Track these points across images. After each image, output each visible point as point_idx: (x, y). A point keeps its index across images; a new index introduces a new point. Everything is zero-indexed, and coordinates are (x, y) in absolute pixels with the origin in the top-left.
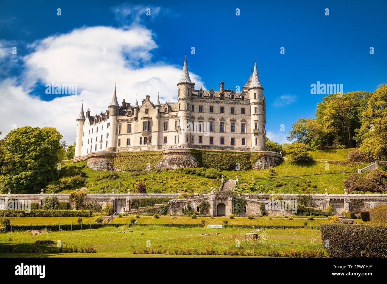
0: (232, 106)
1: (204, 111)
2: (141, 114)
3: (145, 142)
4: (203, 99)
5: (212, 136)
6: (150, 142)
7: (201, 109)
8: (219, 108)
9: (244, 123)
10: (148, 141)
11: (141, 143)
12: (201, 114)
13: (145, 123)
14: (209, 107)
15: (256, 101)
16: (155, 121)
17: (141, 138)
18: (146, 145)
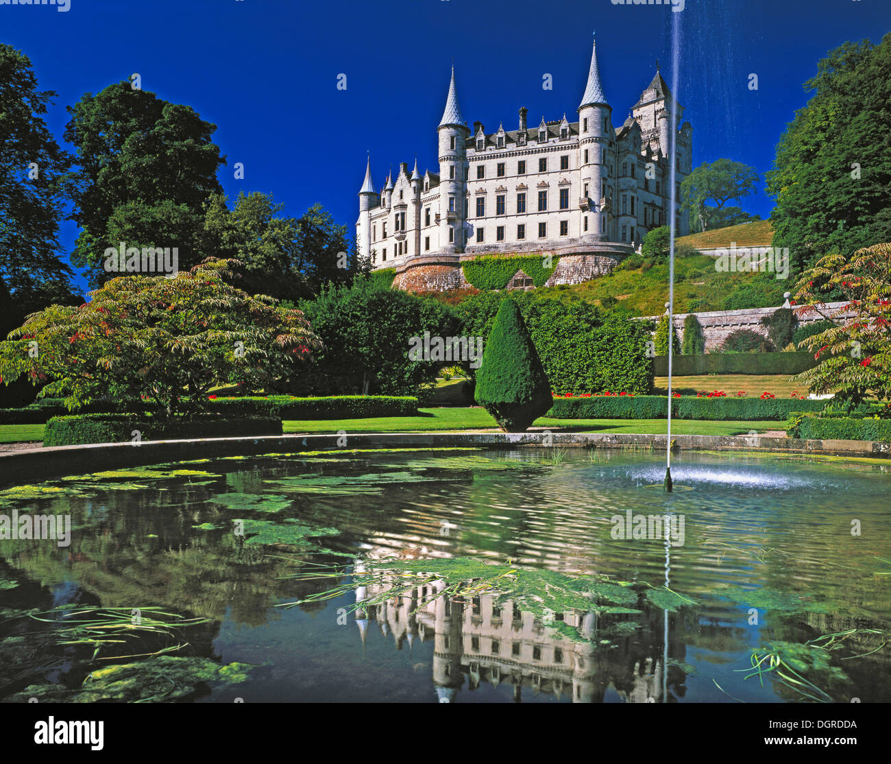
0: (542, 155)
1: (487, 176)
2: (396, 200)
3: (401, 253)
4: (483, 153)
5: (500, 225)
6: (406, 252)
7: (481, 172)
8: (516, 165)
9: (566, 187)
10: (403, 251)
11: (396, 255)
12: (482, 184)
13: (397, 215)
14: (496, 167)
15: (586, 135)
16: (411, 211)
17: (396, 245)
18: (401, 256)
